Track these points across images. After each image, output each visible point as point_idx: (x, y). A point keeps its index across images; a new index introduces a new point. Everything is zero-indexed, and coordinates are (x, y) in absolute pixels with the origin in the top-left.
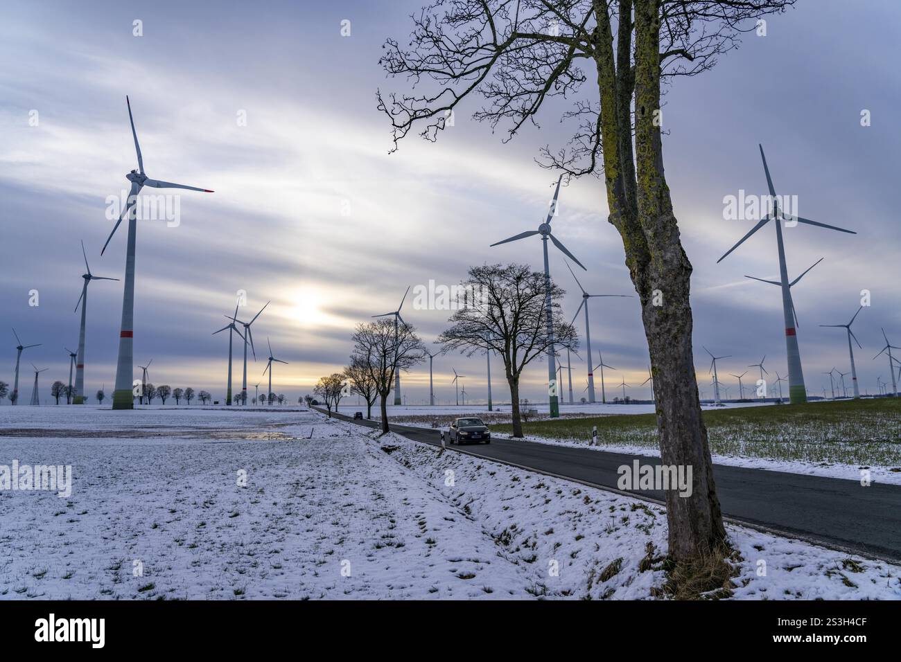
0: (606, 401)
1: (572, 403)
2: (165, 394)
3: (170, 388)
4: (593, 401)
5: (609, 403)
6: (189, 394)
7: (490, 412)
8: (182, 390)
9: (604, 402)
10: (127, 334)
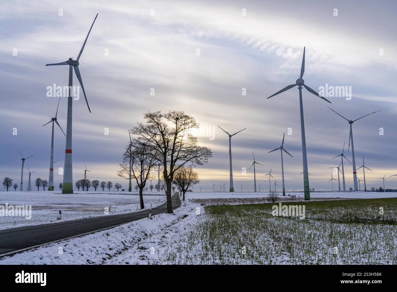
0: (367, 189)
1: (345, 191)
2: (96, 185)
3: (99, 182)
4: (356, 190)
5: (368, 191)
6: (110, 185)
7: (285, 197)
8: (105, 183)
9: (365, 191)
10: (69, 151)
